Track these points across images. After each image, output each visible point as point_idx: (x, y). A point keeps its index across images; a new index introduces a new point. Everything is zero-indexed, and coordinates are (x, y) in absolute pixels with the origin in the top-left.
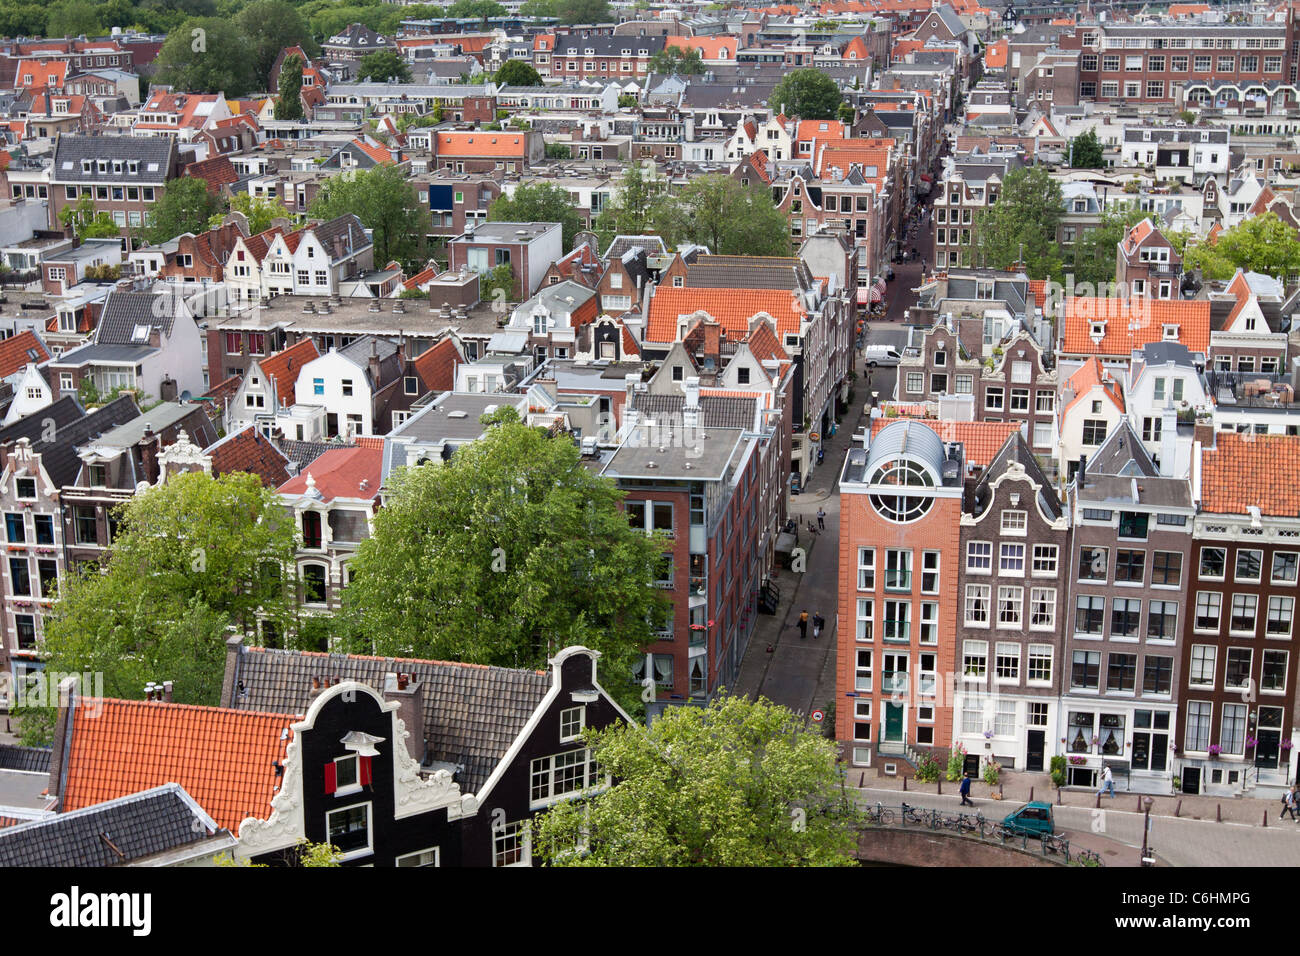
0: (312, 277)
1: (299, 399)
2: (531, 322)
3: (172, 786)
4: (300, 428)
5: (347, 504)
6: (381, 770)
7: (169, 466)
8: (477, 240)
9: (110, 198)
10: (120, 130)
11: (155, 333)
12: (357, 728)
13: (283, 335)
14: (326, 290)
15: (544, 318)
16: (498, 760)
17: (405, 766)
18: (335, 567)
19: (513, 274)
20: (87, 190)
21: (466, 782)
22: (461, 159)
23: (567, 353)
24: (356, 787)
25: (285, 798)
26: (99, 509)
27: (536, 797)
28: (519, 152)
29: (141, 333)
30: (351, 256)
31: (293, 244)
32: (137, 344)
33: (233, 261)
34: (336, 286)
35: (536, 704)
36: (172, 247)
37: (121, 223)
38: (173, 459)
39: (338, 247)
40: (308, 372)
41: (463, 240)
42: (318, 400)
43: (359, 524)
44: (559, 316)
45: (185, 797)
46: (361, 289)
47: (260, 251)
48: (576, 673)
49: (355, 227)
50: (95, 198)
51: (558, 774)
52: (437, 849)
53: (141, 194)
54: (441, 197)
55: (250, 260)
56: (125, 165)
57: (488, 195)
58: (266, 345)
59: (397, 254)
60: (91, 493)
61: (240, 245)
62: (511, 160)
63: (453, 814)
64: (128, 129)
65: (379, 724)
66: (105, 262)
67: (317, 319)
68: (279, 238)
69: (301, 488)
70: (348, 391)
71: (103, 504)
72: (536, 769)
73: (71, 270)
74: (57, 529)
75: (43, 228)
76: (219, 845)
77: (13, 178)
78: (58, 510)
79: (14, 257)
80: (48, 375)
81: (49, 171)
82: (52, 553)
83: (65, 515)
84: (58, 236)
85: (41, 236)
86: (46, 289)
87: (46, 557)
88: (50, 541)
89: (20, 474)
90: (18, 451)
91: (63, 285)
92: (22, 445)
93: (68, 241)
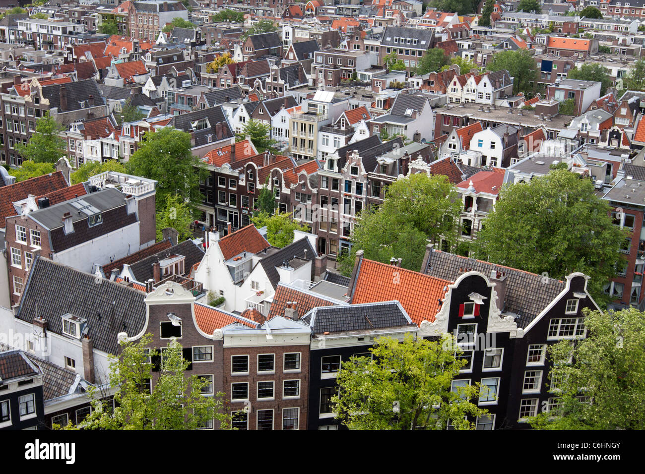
0: (484, 96)
1: (471, 147)
2: (580, 126)
3: (396, 301)
4: (470, 160)
5: (485, 195)
6: (484, 310)
7: (412, 169)
8: (561, 86)
9: (404, 54)
10: (412, 26)
11: (414, 113)
12: (476, 291)
13: (468, 119)
14: (490, 102)
15: (586, 124)
16: (536, 316)
17: (494, 311)
18: (477, 222)
19: (575, 103)
20: (395, 50)
21: (520, 323)
22: (558, 50)
23: (595, 142)
24: (472, 316)
25: (441, 315)
26: (382, 183)
27: (550, 335)
28: (586, 48)
29: (409, 112)
30: (503, 88)
31: (478, 80)
32: (407, 117)
33: (451, 86)
34: (494, 101)
35: (557, 295)
36: (426, 77)
37: (407, 65)
38: (415, 166)
39: (497, 84)
40: (477, 136)
41: (554, 86)
42: (479, 149)
43: (489, 205)
44: (593, 124)
45: (400, 307)
46: (505, 103)
47: (463, 82)
48: (577, 284)
49: (506, 76)
50: (398, 53)
51: (562, 327)
52: (503, 349)
53: (417, 53)
54: (547, 66)
55: (458, 86)
56: (412, 41)
57: (569, 67)
58: (460, 123)
59: (522, 89)
60: (380, 176)
61: (455, 79)
62: (581, 52)
63: (512, 336)
64: (415, 25)
65: (486, 292)
66: (398, 81)
67: (483, 114)
68: (472, 77)
69: (467, 186)
70: (493, 147)
71: (384, 181)
72: (553, 323)
73: (384, 83)
74: (364, 189)
75: (375, 64)
76: (412, 329)
77: (366, 42)
78: (366, 181)
79: (362, 75)
80: (369, 125)
81: (381, 40)
82: (361, 199)
83: (368, 184)
84: (381, 68)
85: (374, 68)
86: (373, 90)
87: (358, 200)
88: (361, 194)
89: (353, 165)
90: (353, 155)
91: (380, 89)
92: (355, 153)
93: (384, 71)
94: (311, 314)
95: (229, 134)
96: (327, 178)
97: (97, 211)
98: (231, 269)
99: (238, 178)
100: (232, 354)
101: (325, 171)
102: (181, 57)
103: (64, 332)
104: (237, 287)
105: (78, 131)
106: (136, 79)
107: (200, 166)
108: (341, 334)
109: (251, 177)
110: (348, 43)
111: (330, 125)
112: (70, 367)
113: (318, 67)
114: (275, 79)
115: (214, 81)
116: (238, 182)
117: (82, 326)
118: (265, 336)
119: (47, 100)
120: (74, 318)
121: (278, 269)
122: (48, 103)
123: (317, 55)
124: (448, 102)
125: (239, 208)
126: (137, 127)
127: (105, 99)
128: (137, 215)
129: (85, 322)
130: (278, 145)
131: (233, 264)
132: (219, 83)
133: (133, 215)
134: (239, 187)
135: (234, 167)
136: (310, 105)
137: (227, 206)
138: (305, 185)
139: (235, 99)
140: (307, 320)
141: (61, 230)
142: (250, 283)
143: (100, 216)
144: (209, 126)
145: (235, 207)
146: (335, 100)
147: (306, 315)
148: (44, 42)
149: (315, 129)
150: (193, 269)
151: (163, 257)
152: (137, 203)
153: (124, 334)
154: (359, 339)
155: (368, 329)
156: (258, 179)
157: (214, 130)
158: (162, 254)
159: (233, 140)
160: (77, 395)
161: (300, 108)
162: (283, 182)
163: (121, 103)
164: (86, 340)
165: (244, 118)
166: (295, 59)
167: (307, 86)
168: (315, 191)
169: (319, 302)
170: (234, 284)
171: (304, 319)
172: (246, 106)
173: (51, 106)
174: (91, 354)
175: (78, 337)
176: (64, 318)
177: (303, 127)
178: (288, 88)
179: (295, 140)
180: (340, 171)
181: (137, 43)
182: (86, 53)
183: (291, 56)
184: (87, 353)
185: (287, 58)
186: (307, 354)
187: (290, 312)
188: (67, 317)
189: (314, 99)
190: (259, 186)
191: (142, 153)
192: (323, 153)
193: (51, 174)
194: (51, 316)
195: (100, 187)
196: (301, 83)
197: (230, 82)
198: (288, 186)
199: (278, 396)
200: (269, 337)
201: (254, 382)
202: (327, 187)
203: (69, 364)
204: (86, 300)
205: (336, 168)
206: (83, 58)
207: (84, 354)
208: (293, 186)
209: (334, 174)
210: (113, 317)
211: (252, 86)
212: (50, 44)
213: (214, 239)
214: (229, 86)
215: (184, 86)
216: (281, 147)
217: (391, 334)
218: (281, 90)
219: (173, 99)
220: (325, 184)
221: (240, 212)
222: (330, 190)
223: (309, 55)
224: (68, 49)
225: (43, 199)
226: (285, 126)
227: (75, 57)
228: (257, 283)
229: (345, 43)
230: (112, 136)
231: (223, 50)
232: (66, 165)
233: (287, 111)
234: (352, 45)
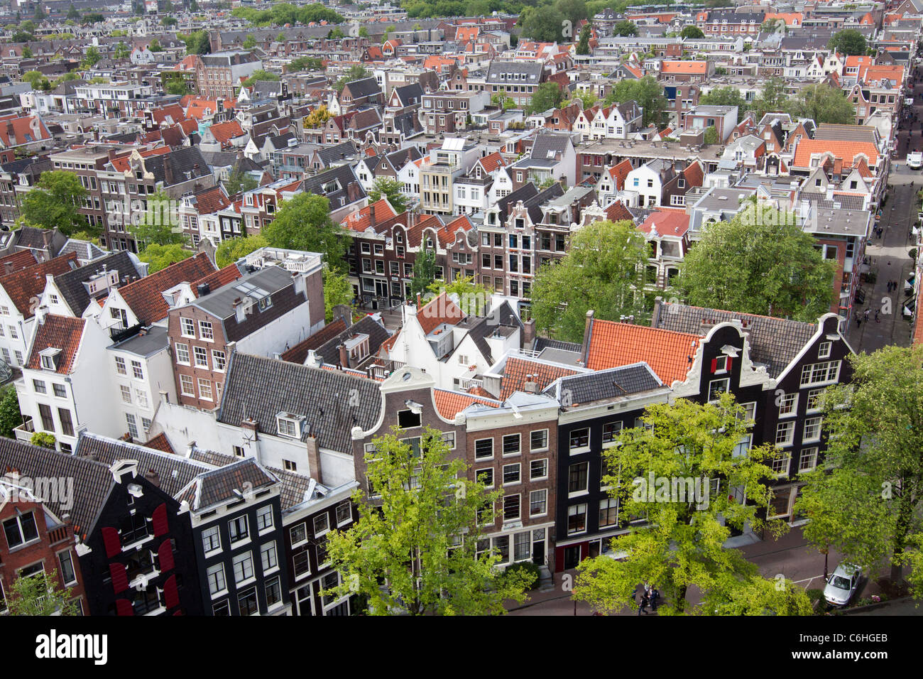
0: (615, 130)
1: (625, 188)
2: (734, 155)
3: (643, 363)
4: (628, 201)
5: (669, 238)
6: (736, 364)
7: (587, 216)
8: (697, 114)
9: (512, 91)
10: (507, 59)
11: (558, 154)
12: (729, 343)
13: (610, 157)
14: (622, 136)
15: (741, 153)
16: (787, 364)
17: (746, 363)
18: (662, 267)
19: (716, 130)
20: (502, 87)
21: (773, 371)
22: (673, 75)
23: (751, 170)
24: (724, 371)
25: (692, 373)
26: (552, 235)
27: (803, 383)
28: (703, 71)
29: (551, 154)
30: (634, 121)
31: (607, 115)
32: (549, 159)
33: (578, 122)
34: (626, 135)
35: (808, 339)
36: (550, 113)
37: (517, 103)
38: (589, 213)
39: (628, 116)
40: (632, 175)
41: (690, 114)
42: (635, 188)
43: (675, 248)
44: (749, 152)
45: (649, 368)
46: (638, 136)
47: (590, 118)
48: (830, 326)
49: (636, 108)
50: (505, 90)
51: (814, 374)
52: (755, 403)
53: (526, 89)
54: (671, 92)
55: (585, 121)
56: (520, 76)
57: (693, 92)
58: (602, 162)
59: (651, 120)
60: (549, 227)
61: (581, 114)
62: (698, 75)
63: (765, 388)
64: (511, 59)
65: (738, 343)
66: (516, 121)
67: (625, 150)
68: (600, 111)
69: (648, 230)
70: (650, 185)
71: (554, 232)
72: (805, 370)
73: (502, 124)
74: (532, 243)
75: (488, 104)
76: (664, 391)
77: (469, 81)
78: (533, 234)
79: (477, 117)
80: (511, 172)
81: (485, 78)
82: (529, 253)
83: (536, 237)
84: (496, 108)
85: (488, 109)
86: (490, 132)
87: (526, 255)
88: (529, 248)
89: (518, 217)
90: (517, 206)
91: (499, 131)
92: (520, 204)
93: (500, 111)
94: (555, 386)
95: (362, 195)
96: (489, 234)
97: (266, 293)
98: (433, 345)
99: (384, 243)
100: (475, 438)
101: (486, 227)
102: (275, 114)
103: (279, 432)
104: (442, 363)
105: (191, 206)
106: (234, 142)
107: (341, 233)
108: (592, 404)
109: (400, 240)
110: (449, 83)
111: (464, 176)
112: (291, 471)
113: (428, 112)
114: (390, 129)
115: (319, 137)
116: (385, 247)
117: (301, 424)
118: (512, 415)
119: (151, 173)
120: (290, 416)
121: (487, 339)
122: (153, 178)
123: (424, 99)
124: (582, 140)
125: (387, 275)
126: (260, 195)
127: (210, 167)
128: (306, 293)
129: (305, 419)
130: (408, 202)
131: (435, 339)
132: (325, 140)
133: (302, 294)
134: (386, 252)
135: (378, 231)
136: (439, 155)
137: (374, 274)
138: (463, 243)
139: (350, 155)
140: (551, 393)
141: (233, 319)
142: (458, 358)
143: (269, 298)
144: (340, 187)
145: (383, 274)
146: (466, 148)
147: (548, 387)
148: (109, 110)
149: (449, 181)
150: (383, 349)
151: (346, 338)
152: (305, 280)
153: (359, 428)
154: (609, 408)
155: (618, 396)
156: (407, 241)
157: (345, 192)
158: (344, 334)
159: (366, 201)
160: (314, 502)
161: (427, 160)
162: (438, 243)
163: (228, 170)
164: (312, 440)
165: (365, 176)
166: (400, 106)
167: (423, 134)
168: (475, 249)
169: (560, 372)
170: (439, 360)
171: (547, 392)
172: (367, 161)
173: (156, 180)
174: (318, 454)
175: (298, 436)
176: (278, 417)
177: (436, 180)
178: (404, 138)
179: (427, 195)
180: (503, 225)
181: (221, 102)
182: (166, 118)
183: (395, 103)
184: (314, 453)
185: (391, 105)
186: (555, 430)
187: (531, 386)
188: (282, 416)
189: (443, 147)
190: (410, 250)
191: (278, 224)
192: (460, 207)
193: (195, 257)
194: (261, 416)
195: (259, 266)
196: (417, 131)
197: (337, 137)
198: (443, 246)
199: (525, 479)
200: (518, 416)
201: (499, 466)
202: (489, 244)
203: (288, 467)
204: (301, 395)
205: (498, 222)
206: (164, 123)
207: (309, 455)
208: (449, 246)
209: (496, 228)
210: (338, 411)
211: (363, 139)
212: (116, 111)
213: (411, 313)
214: (337, 141)
215: (290, 145)
216: (412, 204)
217: (643, 399)
218: (397, 141)
219: (281, 161)
220: (485, 241)
221: (390, 279)
222: (492, 247)
223: (414, 100)
224: (147, 114)
225: (202, 286)
226: (414, 181)
227: (155, 123)
228: (466, 357)
229: (445, 84)
230: (231, 207)
231: (316, 102)
232: (211, 245)
233: (415, 163)
234: (454, 86)
